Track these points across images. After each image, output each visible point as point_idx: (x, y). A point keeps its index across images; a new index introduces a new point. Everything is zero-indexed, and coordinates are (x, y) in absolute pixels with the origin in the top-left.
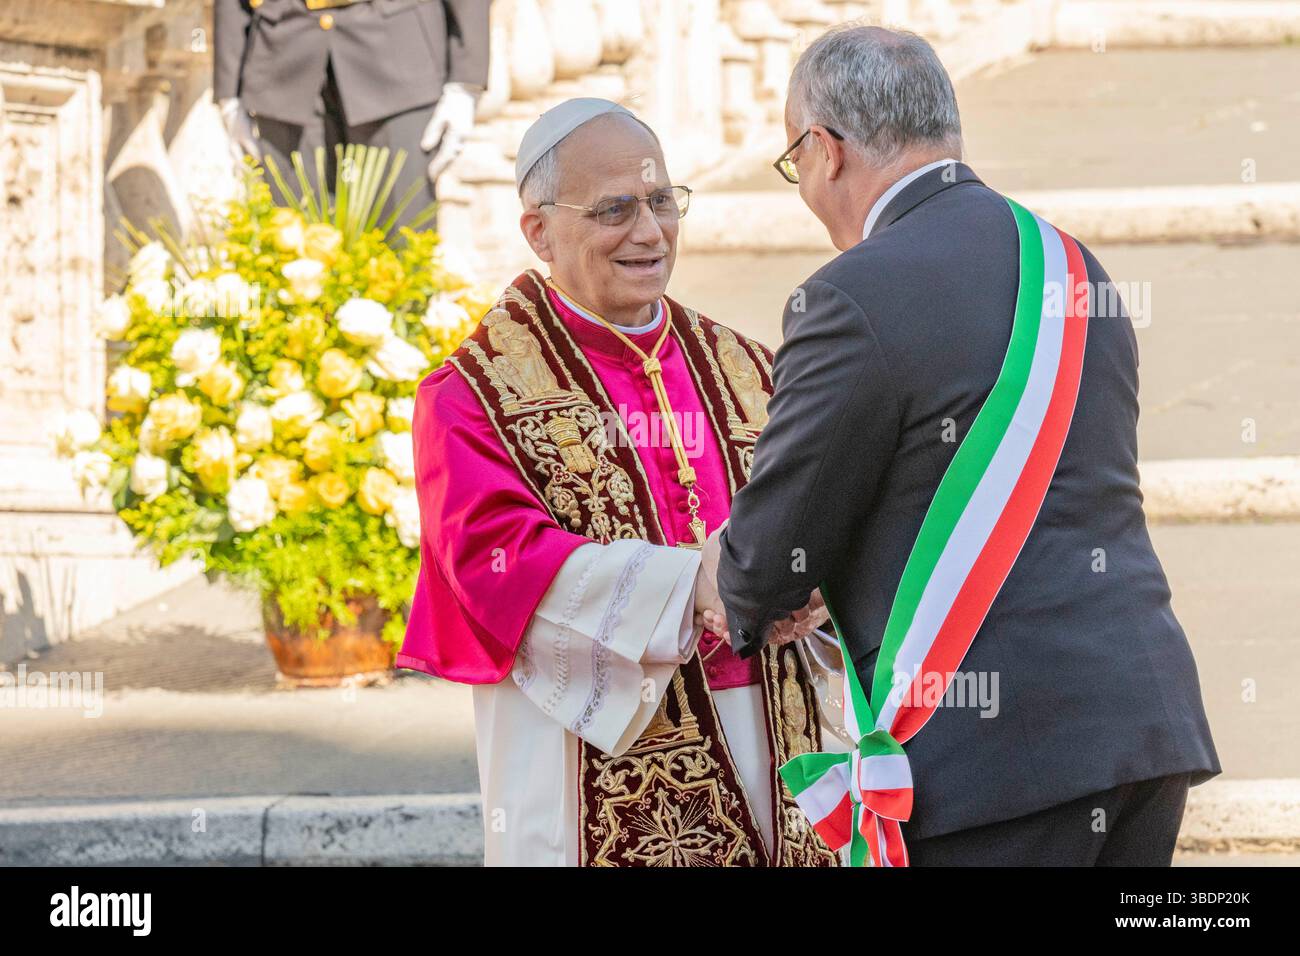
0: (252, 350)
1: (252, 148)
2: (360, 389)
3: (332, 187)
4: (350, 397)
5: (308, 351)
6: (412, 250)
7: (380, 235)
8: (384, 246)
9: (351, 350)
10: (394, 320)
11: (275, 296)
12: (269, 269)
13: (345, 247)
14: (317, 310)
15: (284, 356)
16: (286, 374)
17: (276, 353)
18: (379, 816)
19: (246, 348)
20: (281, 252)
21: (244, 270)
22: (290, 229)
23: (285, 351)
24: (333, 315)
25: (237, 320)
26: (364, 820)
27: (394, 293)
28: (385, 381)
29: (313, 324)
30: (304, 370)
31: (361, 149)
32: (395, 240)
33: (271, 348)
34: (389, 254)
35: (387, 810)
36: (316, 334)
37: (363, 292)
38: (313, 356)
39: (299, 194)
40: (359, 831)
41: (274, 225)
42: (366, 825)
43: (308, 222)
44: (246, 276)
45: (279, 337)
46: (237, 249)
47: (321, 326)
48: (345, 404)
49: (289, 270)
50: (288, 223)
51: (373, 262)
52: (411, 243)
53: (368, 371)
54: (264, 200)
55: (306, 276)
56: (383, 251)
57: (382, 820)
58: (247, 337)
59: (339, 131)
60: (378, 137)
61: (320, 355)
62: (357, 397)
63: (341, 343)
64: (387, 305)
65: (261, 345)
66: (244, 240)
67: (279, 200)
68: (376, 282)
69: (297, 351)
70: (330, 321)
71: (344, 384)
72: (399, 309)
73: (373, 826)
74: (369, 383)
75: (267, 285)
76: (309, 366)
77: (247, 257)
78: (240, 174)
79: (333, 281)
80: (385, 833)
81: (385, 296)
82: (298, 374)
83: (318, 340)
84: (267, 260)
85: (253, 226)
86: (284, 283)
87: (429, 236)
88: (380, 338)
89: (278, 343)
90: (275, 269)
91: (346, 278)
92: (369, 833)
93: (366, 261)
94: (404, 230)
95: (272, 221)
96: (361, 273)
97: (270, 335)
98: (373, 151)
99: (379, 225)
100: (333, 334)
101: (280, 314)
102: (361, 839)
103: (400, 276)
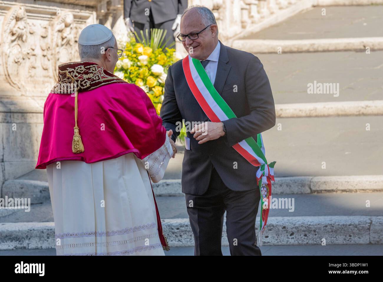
0: (131, 76)
1: (133, 29)
2: (156, 85)
3: (150, 39)
4: (154, 87)
5: (144, 77)
6: (169, 53)
7: (161, 49)
8: (162, 52)
9: (154, 76)
10: (164, 70)
11: (137, 63)
12: (135, 58)
13: (153, 52)
14: (146, 67)
15: (139, 78)
16: (139, 82)
17: (137, 77)
18: (161, 184)
19: (130, 76)
20: (138, 54)
21: (129, 58)
22: (140, 48)
23: (139, 77)
24: (150, 68)
25: (128, 69)
26: (157, 185)
27: (164, 63)
28: (162, 84)
29: (146, 70)
30: (143, 81)
31: (156, 30)
32: (164, 51)
33: (136, 76)
34: (163, 54)
35: (163, 183)
36: (146, 73)
37: (156, 63)
38: (146, 78)
39: (142, 40)
40: (156, 188)
41: (136, 47)
42: (158, 187)
43: (144, 47)
44: (130, 59)
45: (137, 73)
46: (128, 53)
47: (147, 71)
48: (153, 89)
49: (140, 58)
50: (140, 47)
51: (159, 56)
52: (168, 51)
53: (158, 81)
54: (134, 42)
55: (144, 59)
56: (161, 53)
57: (161, 186)
58: (130, 73)
59: (153, 25)
60: (162, 27)
61: (147, 77)
62: (156, 87)
63: (152, 75)
64: (163, 66)
65: (133, 75)
66: (130, 51)
67: (137, 41)
68: (160, 60)
69: (142, 77)
70: (149, 70)
71: (153, 84)
72: (165, 67)
73: (159, 187)
74: (159, 84)
75: (135, 61)
76: (145, 80)
77: (130, 55)
78: (129, 36)
79: (150, 60)
80: (162, 188)
81: (162, 64)
82: (142, 81)
83: (147, 74)
84: (134, 56)
85: (131, 48)
86: (139, 61)
87: (173, 50)
88: (161, 73)
89: (137, 75)
90: (137, 58)
91: (153, 60)
92: (158, 189)
93: (158, 56)
94: (167, 49)
95: (136, 46)
96: (157, 58)
97: (136, 73)
98: (159, 30)
99: (161, 47)
100: (150, 72)
101: (138, 68)
102: (157, 190)
103: (166, 59)
